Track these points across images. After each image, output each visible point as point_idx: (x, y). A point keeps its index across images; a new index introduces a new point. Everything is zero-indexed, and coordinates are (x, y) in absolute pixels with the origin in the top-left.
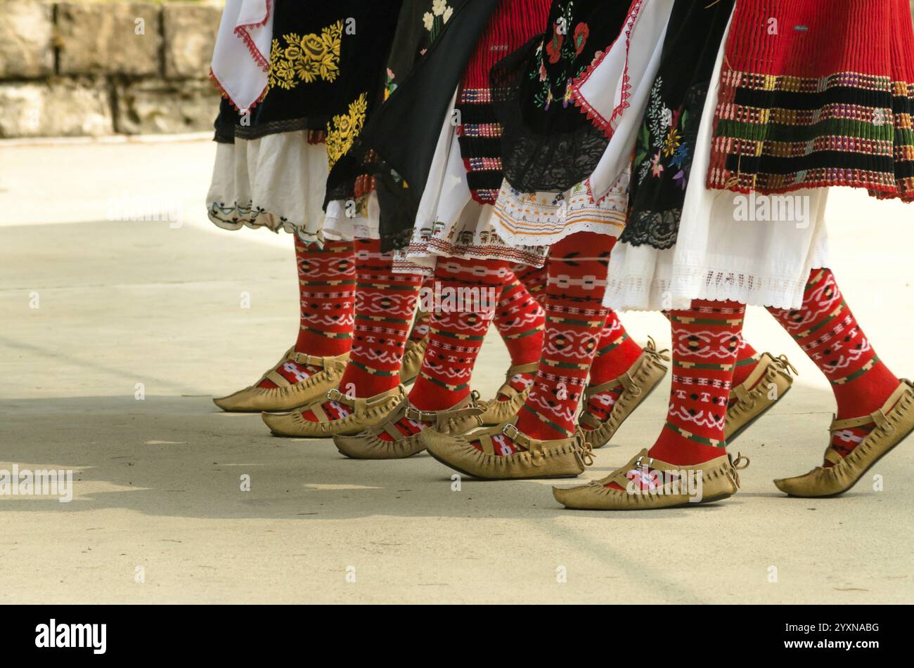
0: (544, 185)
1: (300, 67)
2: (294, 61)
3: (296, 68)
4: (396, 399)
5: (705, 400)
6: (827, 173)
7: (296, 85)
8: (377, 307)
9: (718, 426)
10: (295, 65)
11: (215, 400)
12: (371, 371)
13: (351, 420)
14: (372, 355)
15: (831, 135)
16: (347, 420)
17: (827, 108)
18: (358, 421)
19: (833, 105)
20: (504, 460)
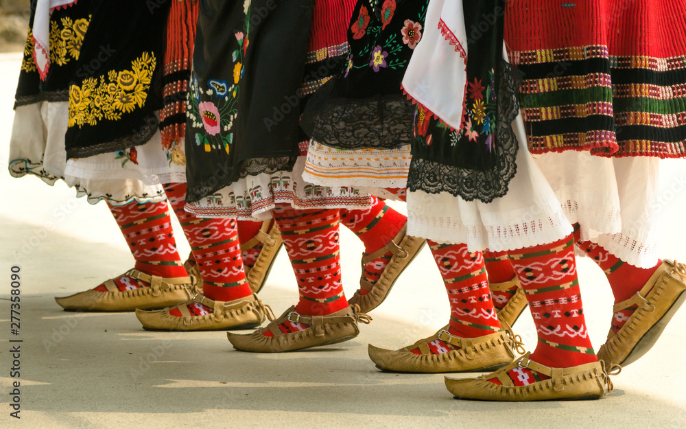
0: (350, 145)
1: (72, 46)
2: (67, 41)
3: (67, 47)
4: (251, 305)
5: (557, 316)
6: (596, 135)
7: (67, 62)
8: (201, 238)
9: (580, 335)
10: (67, 45)
11: (57, 299)
12: (220, 285)
13: (210, 318)
14: (215, 274)
15: (598, 101)
16: (207, 317)
17: (592, 77)
18: (216, 320)
19: (597, 74)
20: (441, 357)
